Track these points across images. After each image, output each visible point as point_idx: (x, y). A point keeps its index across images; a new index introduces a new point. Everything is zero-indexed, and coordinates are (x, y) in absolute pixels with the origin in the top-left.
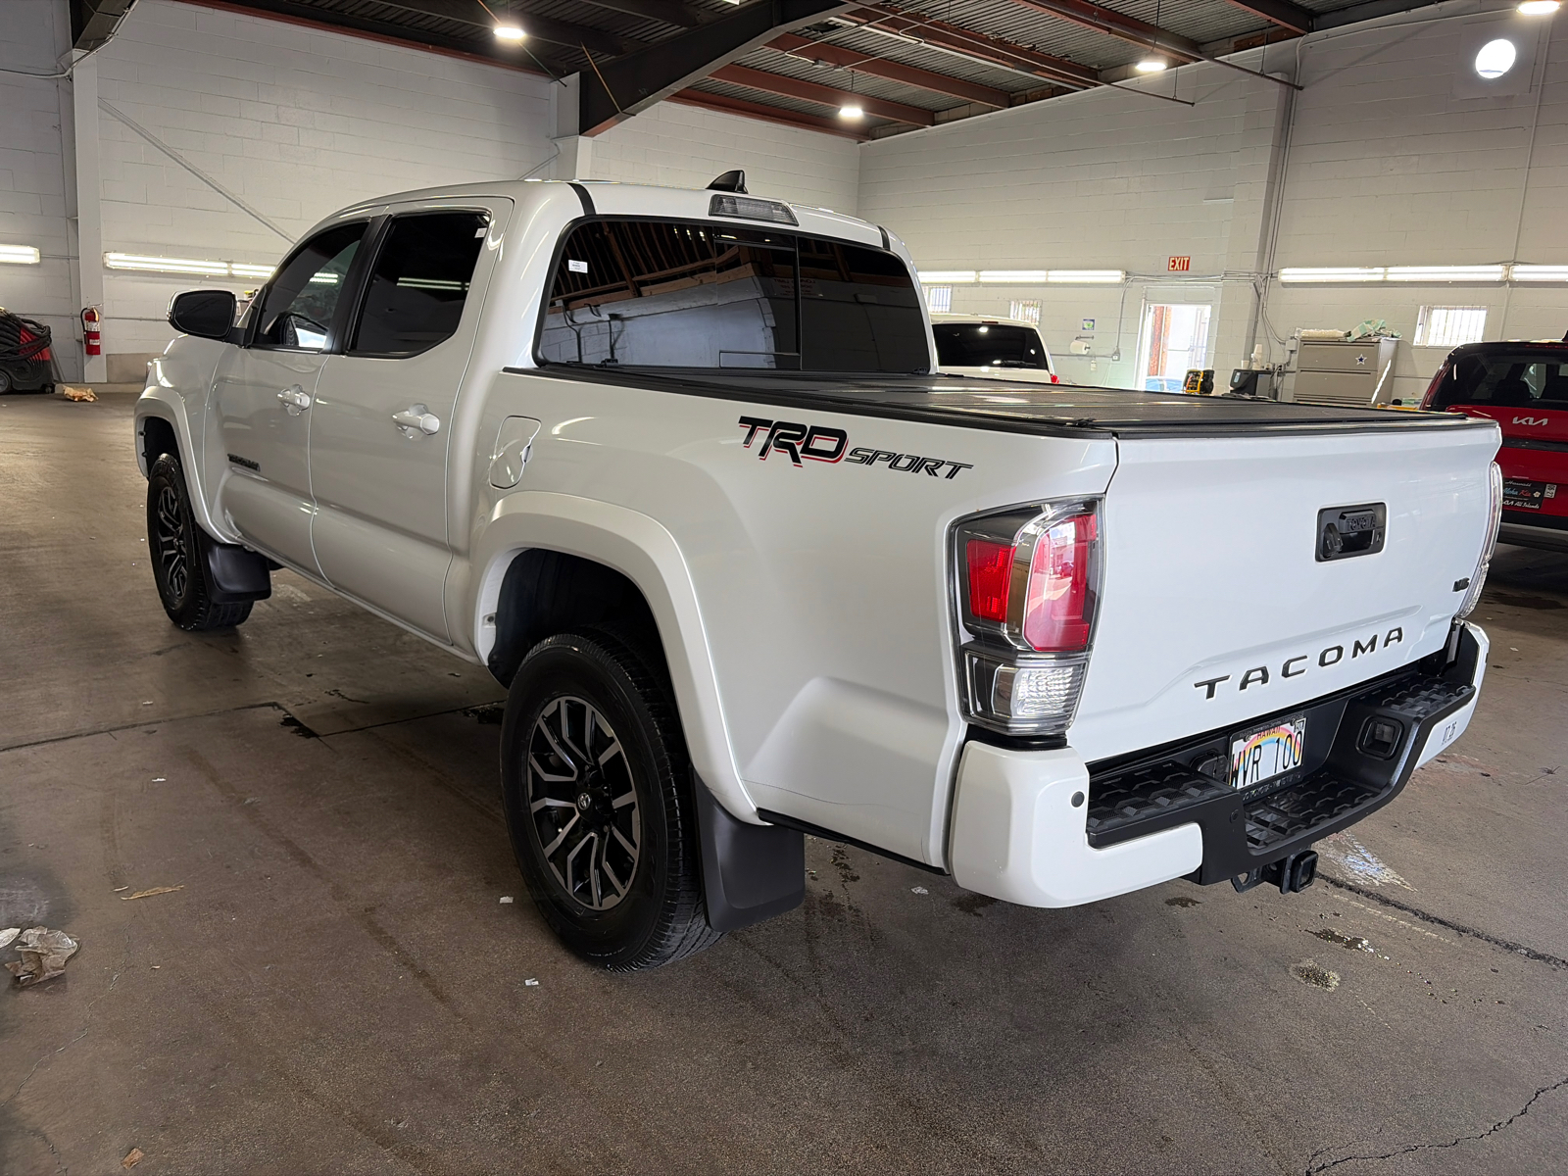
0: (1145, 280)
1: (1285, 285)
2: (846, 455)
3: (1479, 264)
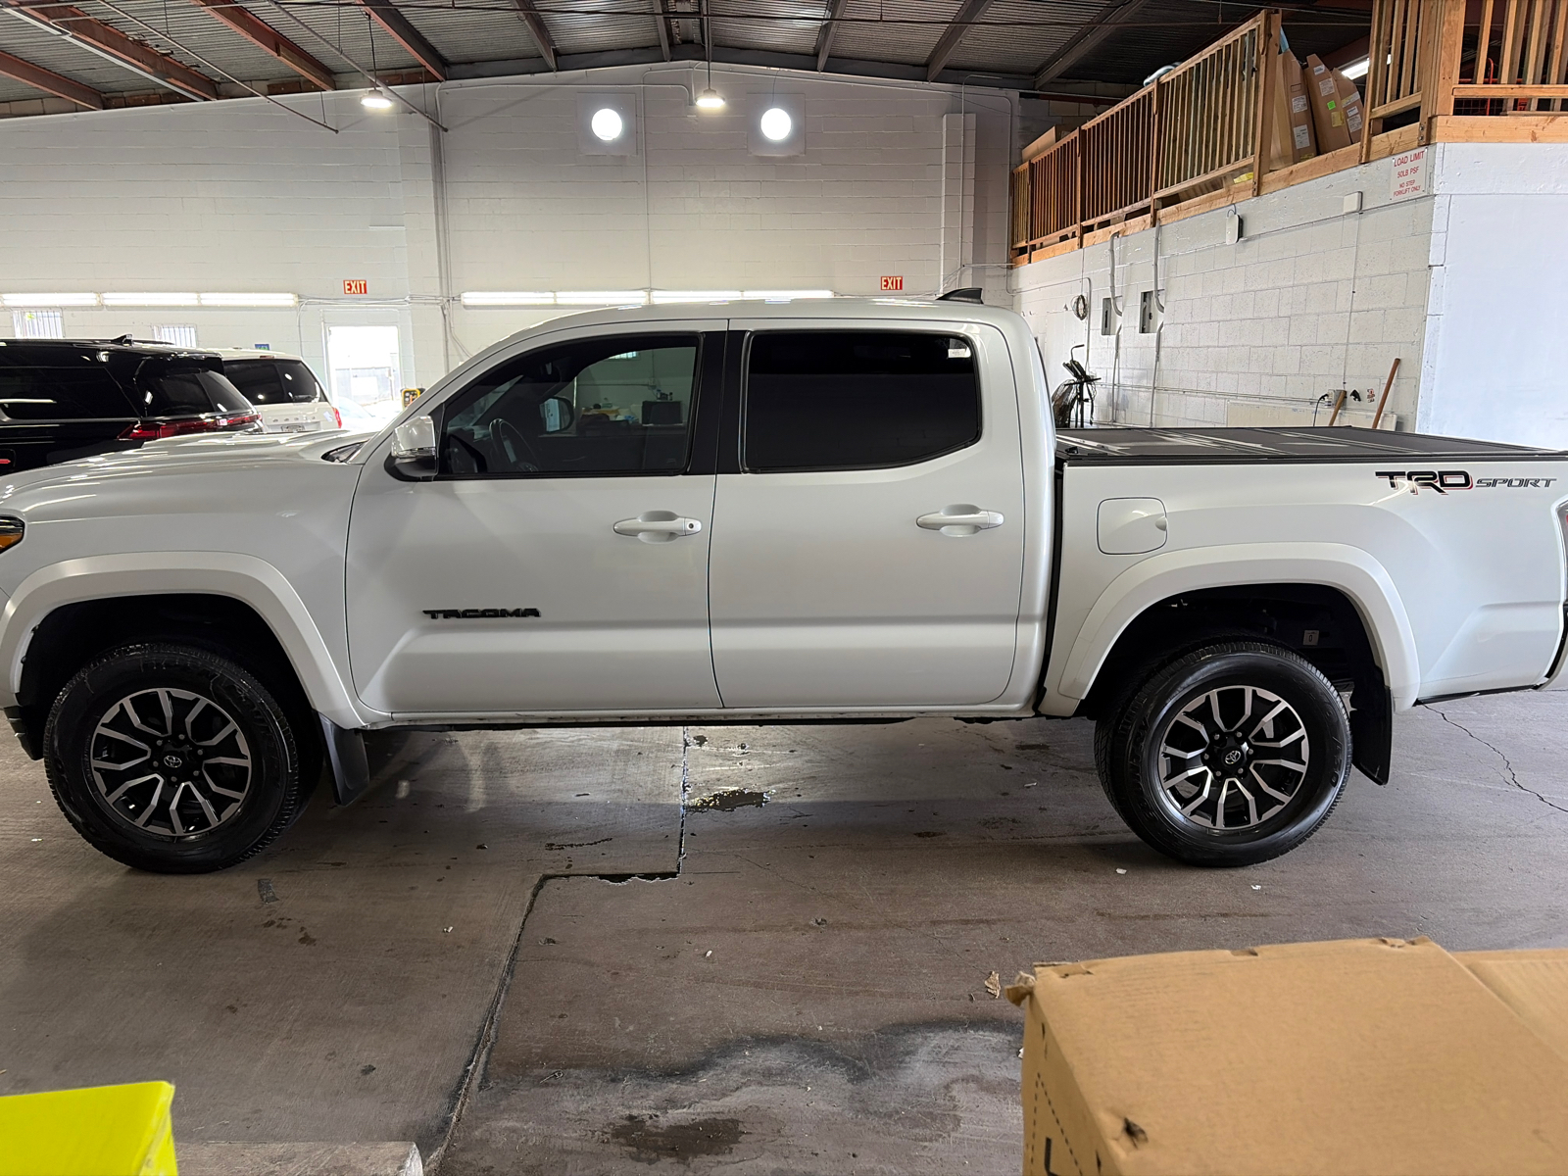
0: (320, 303)
1: (466, 307)
2: (1475, 484)
3: (625, 290)
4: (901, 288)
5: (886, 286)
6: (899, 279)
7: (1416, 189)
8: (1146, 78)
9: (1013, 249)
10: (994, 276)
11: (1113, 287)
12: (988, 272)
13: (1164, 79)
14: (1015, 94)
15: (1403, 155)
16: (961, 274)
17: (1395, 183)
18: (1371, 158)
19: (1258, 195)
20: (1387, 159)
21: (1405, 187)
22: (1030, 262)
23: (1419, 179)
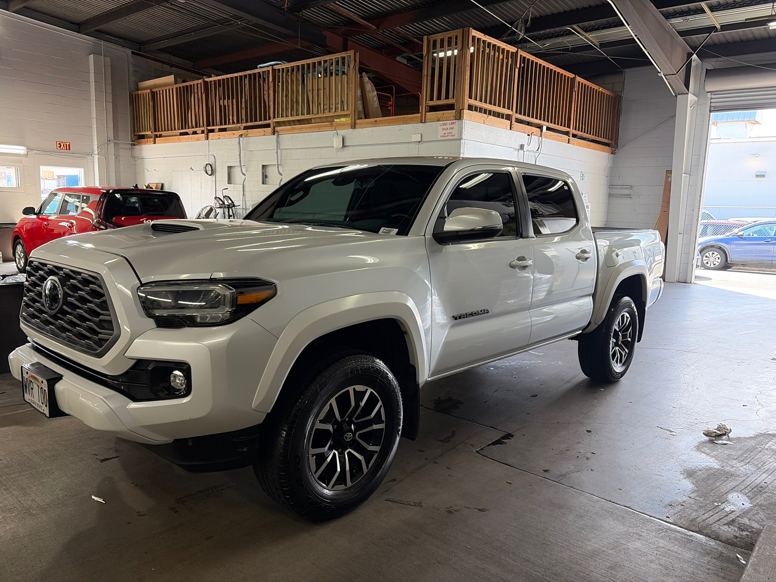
4: (69, 149)
5: (60, 147)
6: (68, 144)
7: (453, 136)
8: (261, 64)
9: (134, 135)
10: (124, 149)
11: (240, 161)
12: (121, 146)
13: (276, 67)
14: (129, 51)
15: (445, 122)
16: (108, 145)
17: (441, 133)
18: (426, 121)
19: (355, 128)
20: (436, 123)
21: (447, 135)
22: (155, 143)
23: (455, 132)
